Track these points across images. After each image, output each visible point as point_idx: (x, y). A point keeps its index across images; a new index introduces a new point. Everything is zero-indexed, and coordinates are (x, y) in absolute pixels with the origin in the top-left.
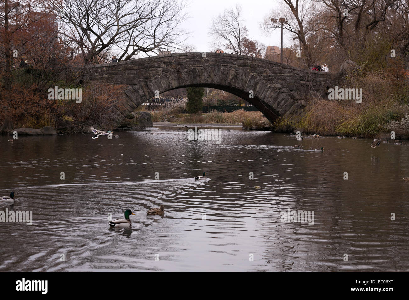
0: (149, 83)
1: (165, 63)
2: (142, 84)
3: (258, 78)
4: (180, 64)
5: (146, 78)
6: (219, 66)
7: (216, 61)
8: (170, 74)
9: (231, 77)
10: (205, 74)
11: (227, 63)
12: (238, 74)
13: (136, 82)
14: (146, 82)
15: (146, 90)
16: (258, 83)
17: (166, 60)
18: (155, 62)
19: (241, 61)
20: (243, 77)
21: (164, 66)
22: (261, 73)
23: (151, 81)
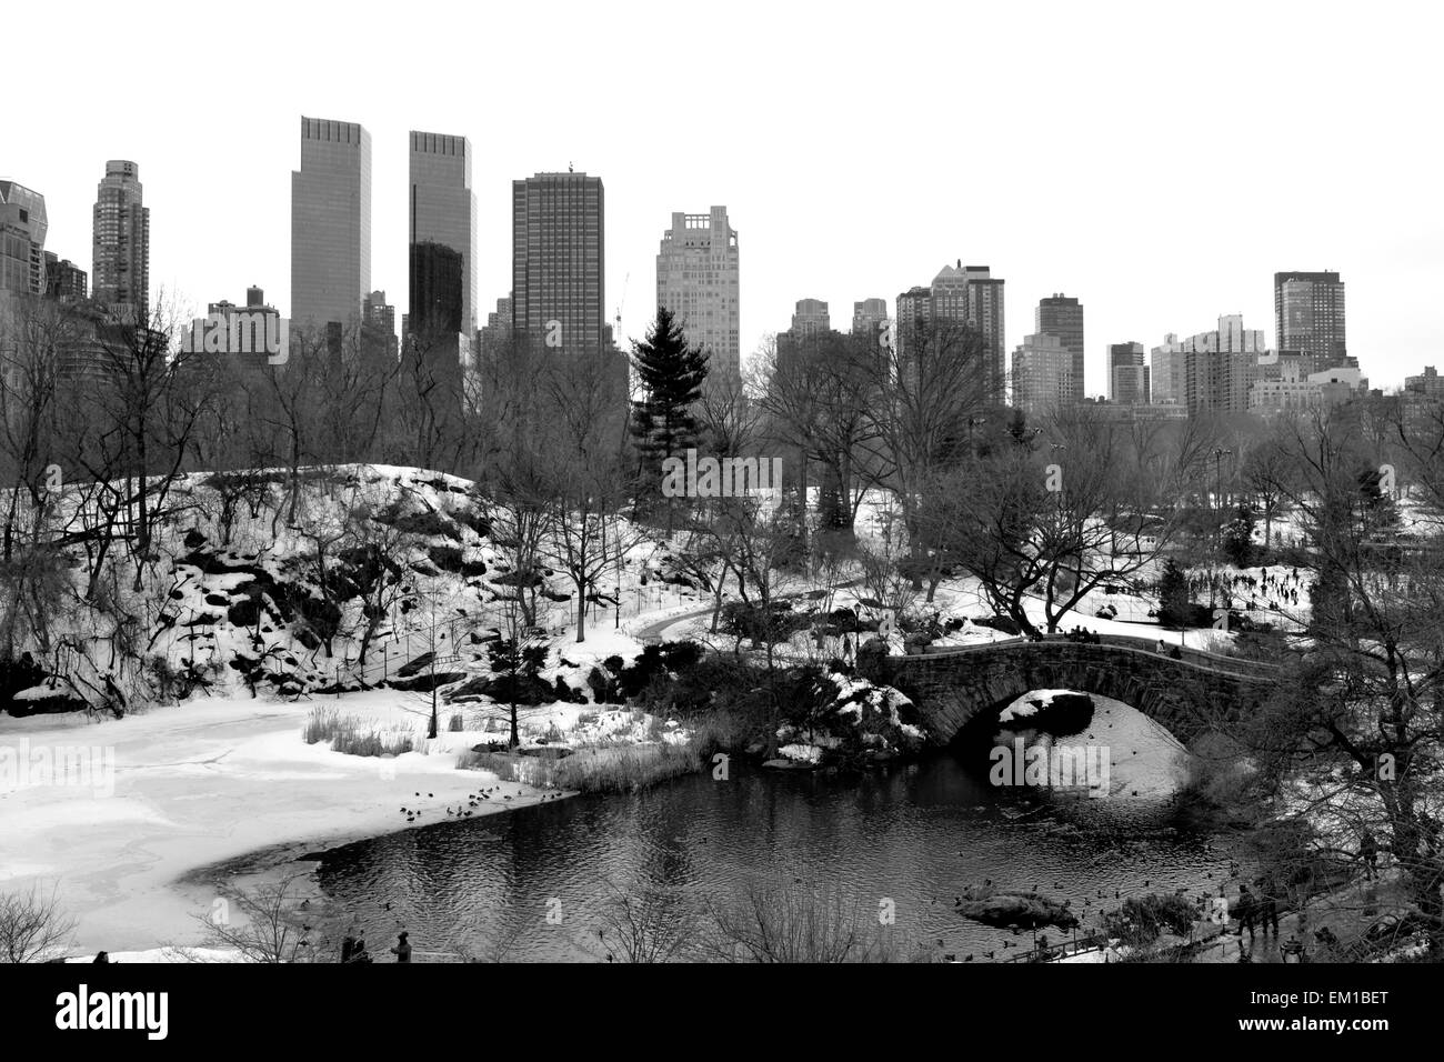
0: (988, 685)
1: (1008, 657)
2: (979, 686)
3: (1143, 684)
4: (1029, 659)
5: (985, 677)
6: (1084, 666)
7: (1079, 657)
8: (1015, 674)
9: (1099, 682)
10: (1064, 675)
11: (1096, 660)
12: (1111, 677)
13: (971, 682)
14: (984, 683)
15: (985, 695)
16: (1143, 691)
17: (1010, 654)
18: (995, 655)
19: (1117, 658)
20: (1120, 682)
21: (1008, 661)
22: (1148, 676)
23: (990, 683)
